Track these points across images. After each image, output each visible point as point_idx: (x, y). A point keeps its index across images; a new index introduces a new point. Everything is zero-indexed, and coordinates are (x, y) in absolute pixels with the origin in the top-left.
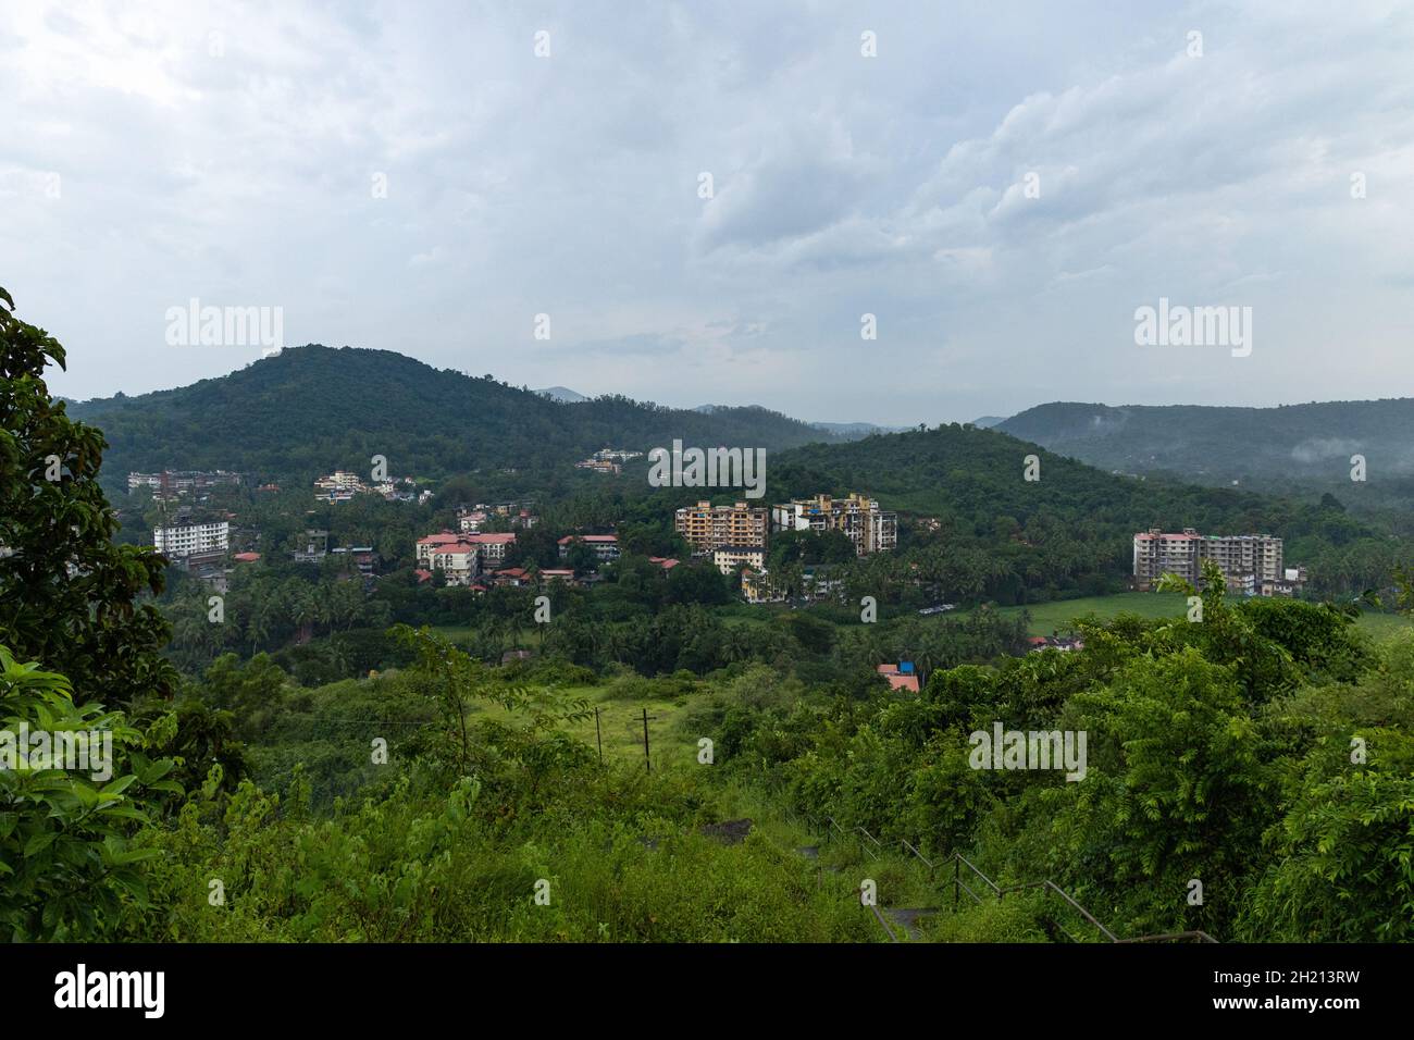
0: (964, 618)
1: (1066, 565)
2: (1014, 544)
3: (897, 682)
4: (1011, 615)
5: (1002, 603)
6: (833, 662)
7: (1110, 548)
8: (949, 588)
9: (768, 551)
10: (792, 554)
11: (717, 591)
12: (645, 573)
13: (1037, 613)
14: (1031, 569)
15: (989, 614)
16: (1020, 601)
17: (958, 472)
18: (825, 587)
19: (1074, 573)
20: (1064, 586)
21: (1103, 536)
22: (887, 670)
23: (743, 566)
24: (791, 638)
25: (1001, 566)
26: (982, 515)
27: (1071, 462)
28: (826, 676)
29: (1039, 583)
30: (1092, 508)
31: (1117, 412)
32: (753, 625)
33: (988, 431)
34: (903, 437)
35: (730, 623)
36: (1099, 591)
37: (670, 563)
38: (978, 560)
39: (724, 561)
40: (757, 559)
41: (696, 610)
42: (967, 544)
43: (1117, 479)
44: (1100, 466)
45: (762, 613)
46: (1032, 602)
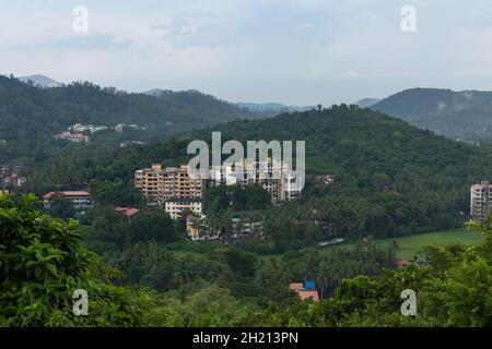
0: (351, 248)
1: (423, 208)
2: (386, 194)
3: (304, 295)
4: (384, 245)
5: (378, 237)
6: (256, 282)
7: (453, 196)
8: (341, 226)
9: (206, 201)
10: (224, 203)
11: (169, 232)
12: (113, 219)
13: (404, 243)
14: (398, 212)
15: (369, 244)
16: (390, 234)
17: (345, 141)
18: (249, 227)
19: (429, 214)
20: (421, 224)
21: (449, 187)
22: (295, 287)
23: (187, 213)
24: (225, 265)
25: (377, 210)
26: (363, 172)
27: (427, 132)
28: (253, 293)
29: (404, 221)
30: (442, 166)
31: (460, 96)
32: (197, 257)
33: (367, 110)
34: (305, 114)
35: (179, 256)
36: (445, 227)
37: (131, 211)
38: (360, 205)
39: (172, 209)
40: (197, 207)
41: (153, 246)
42: (352, 194)
43: (459, 145)
44: (447, 135)
45: (203, 247)
46: (400, 235)
